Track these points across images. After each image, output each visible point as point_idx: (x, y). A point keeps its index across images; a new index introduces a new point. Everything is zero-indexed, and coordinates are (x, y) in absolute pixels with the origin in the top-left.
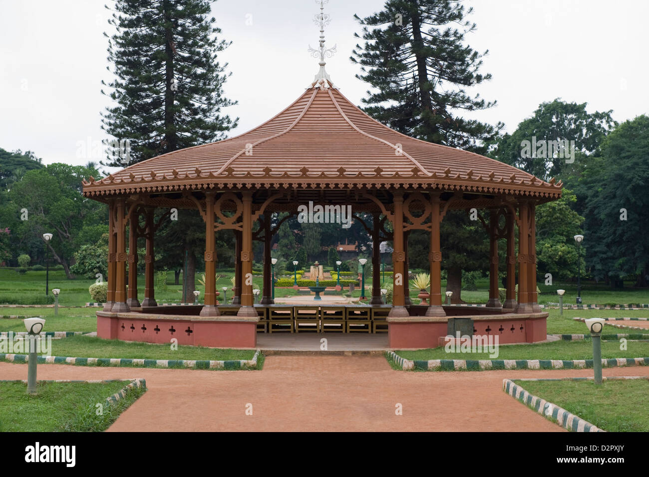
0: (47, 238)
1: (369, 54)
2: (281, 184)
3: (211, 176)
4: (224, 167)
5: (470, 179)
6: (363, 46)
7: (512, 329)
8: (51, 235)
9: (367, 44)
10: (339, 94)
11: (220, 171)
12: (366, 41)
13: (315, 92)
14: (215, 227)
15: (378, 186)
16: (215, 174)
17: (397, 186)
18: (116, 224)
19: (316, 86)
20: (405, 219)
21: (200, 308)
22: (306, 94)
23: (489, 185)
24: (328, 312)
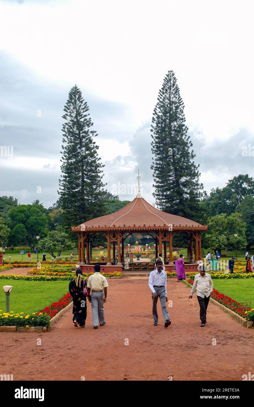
0: (38, 238)
1: (157, 167)
2: (128, 229)
3: (109, 227)
4: (112, 224)
5: (180, 226)
6: (155, 163)
7: (193, 268)
8: (39, 237)
9: (156, 162)
10: (144, 200)
11: (112, 225)
12: (156, 161)
13: (137, 199)
14: (110, 241)
15: (155, 229)
16: (110, 226)
17: (160, 229)
18: (81, 239)
19: (138, 197)
20: (163, 238)
21: (106, 263)
22: (134, 200)
23: (185, 228)
24: (143, 264)
